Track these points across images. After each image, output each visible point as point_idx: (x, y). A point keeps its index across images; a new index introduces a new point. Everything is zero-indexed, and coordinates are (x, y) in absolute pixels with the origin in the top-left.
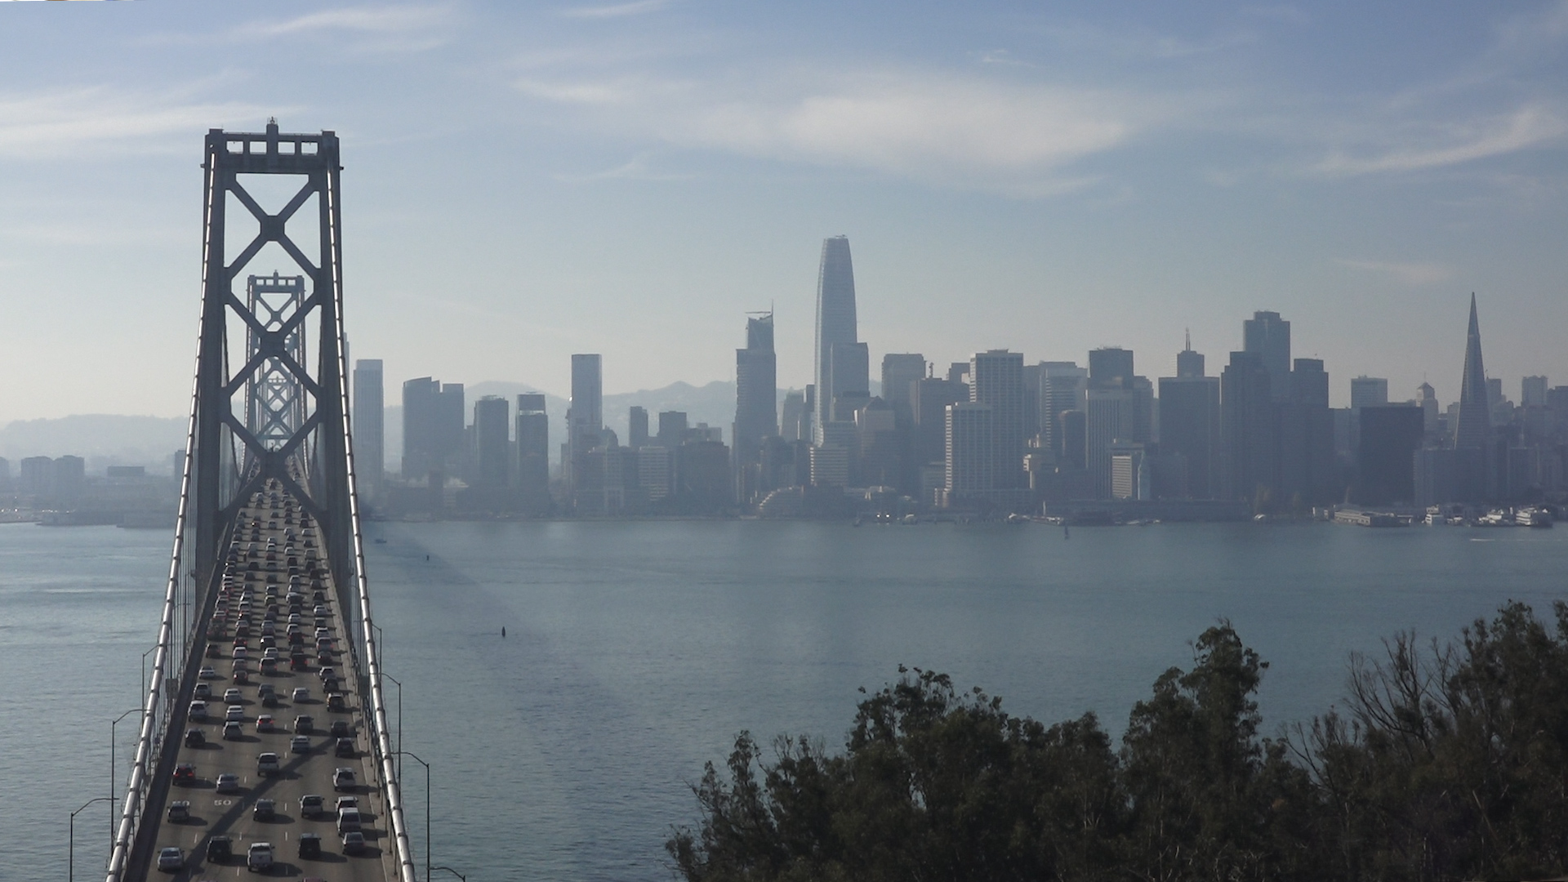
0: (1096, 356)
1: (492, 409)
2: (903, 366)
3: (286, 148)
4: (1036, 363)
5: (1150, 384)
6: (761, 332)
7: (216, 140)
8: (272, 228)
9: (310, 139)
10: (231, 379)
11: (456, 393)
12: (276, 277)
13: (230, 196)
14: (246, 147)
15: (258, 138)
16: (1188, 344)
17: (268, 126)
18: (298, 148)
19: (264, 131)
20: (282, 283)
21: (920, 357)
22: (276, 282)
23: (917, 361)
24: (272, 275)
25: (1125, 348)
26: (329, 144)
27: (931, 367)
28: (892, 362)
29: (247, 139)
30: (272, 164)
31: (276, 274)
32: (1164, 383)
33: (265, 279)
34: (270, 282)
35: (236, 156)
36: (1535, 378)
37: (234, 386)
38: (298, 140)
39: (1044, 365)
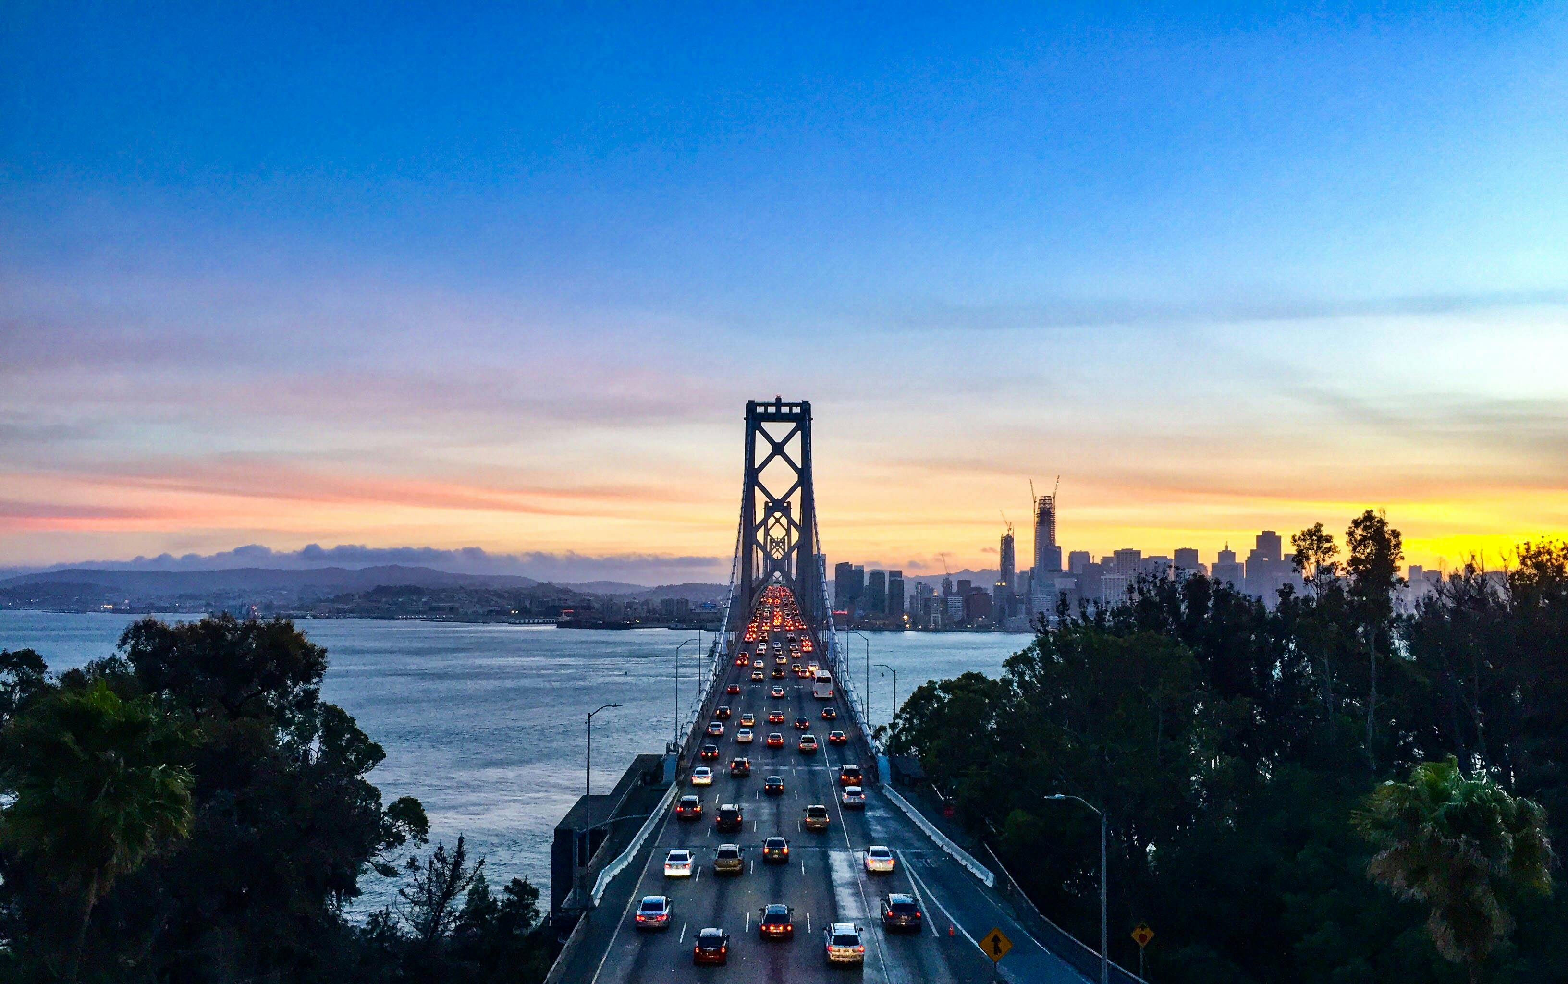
0: (1179, 553)
1: (877, 576)
2: (1079, 558)
3: (785, 409)
4: (1147, 557)
5: (1205, 568)
6: (1008, 543)
7: (751, 406)
8: (778, 449)
9: (796, 405)
10: (757, 524)
11: (860, 571)
13: (758, 434)
14: (766, 409)
15: (771, 405)
16: (1227, 547)
17: (776, 398)
18: (791, 409)
19: (774, 401)
21: (1087, 553)
23: (1085, 555)
25: (1193, 548)
26: (806, 406)
27: (1093, 558)
28: (1073, 556)
29: (765, 405)
30: (778, 417)
32: (1214, 565)
35: (760, 414)
36: (1415, 566)
37: (758, 527)
38: (791, 405)
39: (1150, 557)
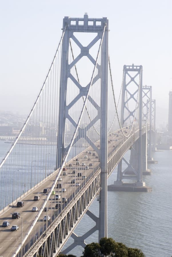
3: (91, 23)
7: (67, 20)
8: (85, 51)
9: (98, 20)
12: (133, 66)
14: (77, 23)
15: (81, 20)
17: (84, 15)
20: (135, 68)
22: (133, 67)
24: (132, 65)
26: (105, 22)
29: (77, 20)
30: (86, 29)
31: (133, 65)
33: (129, 66)
34: (131, 68)
35: (73, 26)
38: (95, 20)
